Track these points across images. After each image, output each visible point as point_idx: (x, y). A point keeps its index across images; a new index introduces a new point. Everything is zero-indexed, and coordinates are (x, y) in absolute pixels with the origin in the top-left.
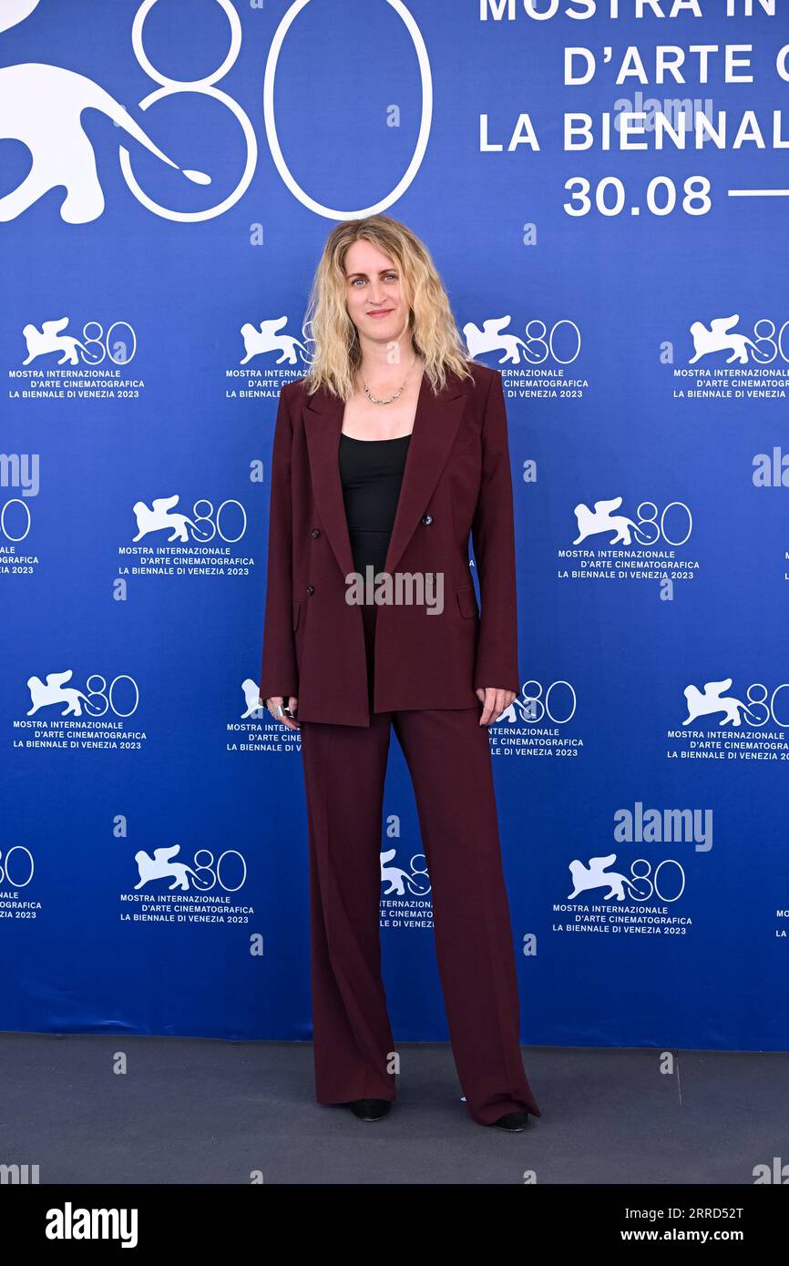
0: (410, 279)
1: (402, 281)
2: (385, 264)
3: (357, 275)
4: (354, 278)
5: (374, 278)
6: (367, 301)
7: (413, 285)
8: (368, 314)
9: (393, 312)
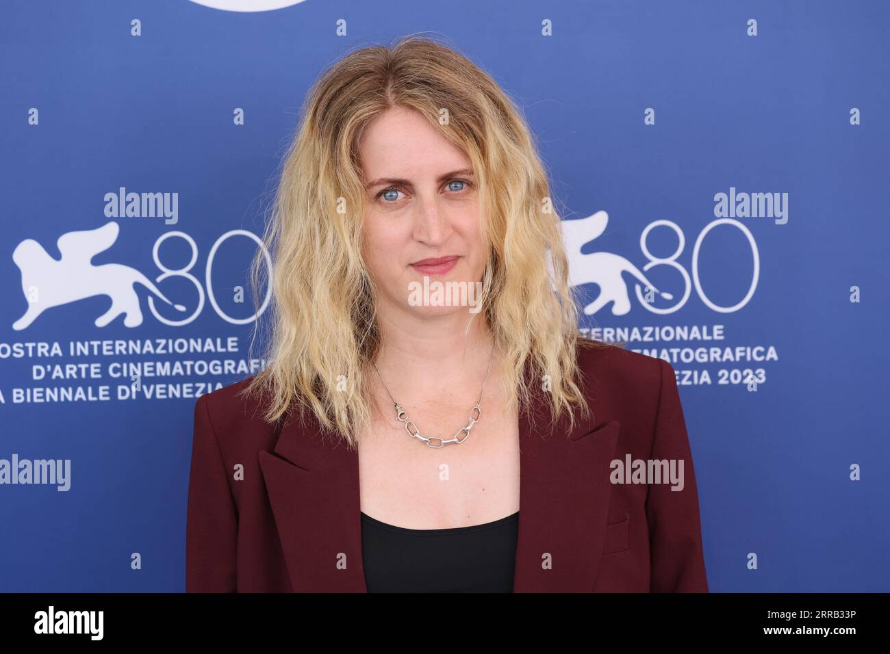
0: (499, 189)
1: (483, 191)
2: (451, 161)
3: (390, 181)
4: (382, 187)
5: (427, 189)
6: (412, 236)
7: (504, 201)
8: (412, 265)
9: (461, 263)
